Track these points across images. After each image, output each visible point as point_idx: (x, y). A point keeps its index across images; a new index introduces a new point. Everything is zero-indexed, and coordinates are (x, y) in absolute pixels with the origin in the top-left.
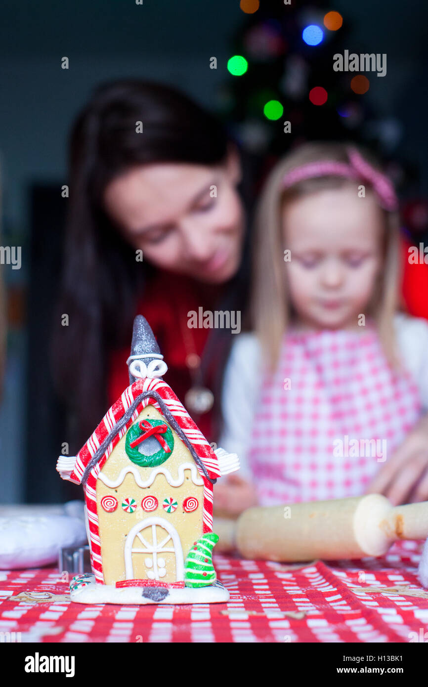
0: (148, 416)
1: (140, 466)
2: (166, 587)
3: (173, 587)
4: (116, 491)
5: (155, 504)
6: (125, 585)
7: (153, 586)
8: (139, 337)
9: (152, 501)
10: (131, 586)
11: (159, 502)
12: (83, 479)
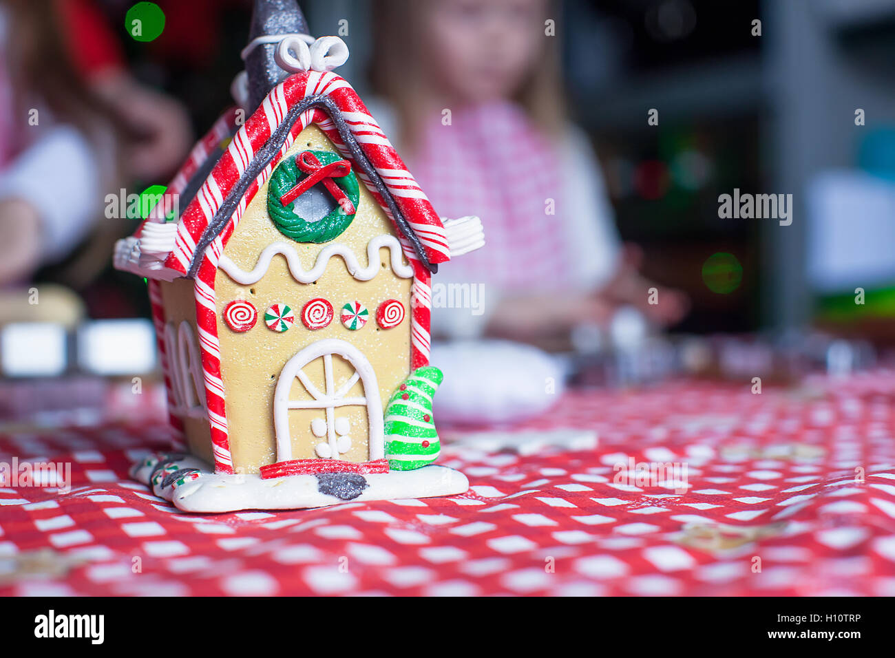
0: (308, 145)
1: (298, 242)
2: (356, 471)
3: (369, 470)
4: (252, 292)
5: (328, 314)
6: (280, 471)
7: (334, 471)
8: (270, 3)
9: (321, 309)
10: (293, 473)
11: (335, 310)
12: (192, 268)
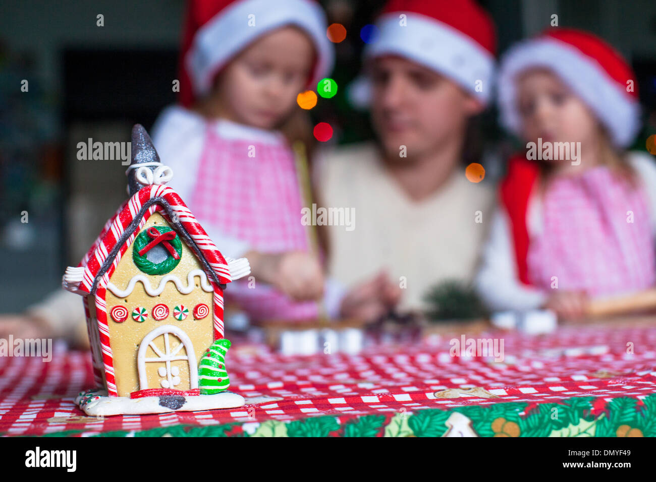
0: (155, 223)
1: (149, 275)
2: (181, 394)
3: (188, 394)
4: (126, 301)
5: (166, 312)
6: (140, 395)
7: (169, 394)
8: (138, 146)
9: (162, 309)
10: (147, 396)
11: (170, 310)
12: (92, 290)
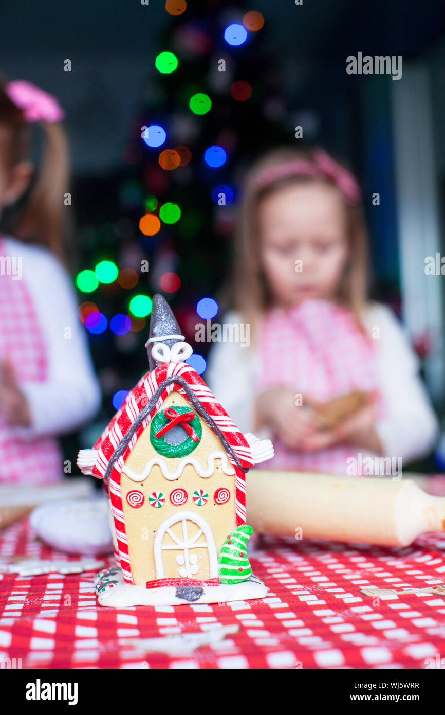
0: (173, 402)
1: (167, 457)
2: (199, 585)
3: (207, 585)
4: (142, 485)
5: (184, 497)
6: (156, 585)
7: (186, 584)
8: (158, 318)
9: (181, 494)
10: (163, 586)
11: (188, 495)
12: (106, 474)
